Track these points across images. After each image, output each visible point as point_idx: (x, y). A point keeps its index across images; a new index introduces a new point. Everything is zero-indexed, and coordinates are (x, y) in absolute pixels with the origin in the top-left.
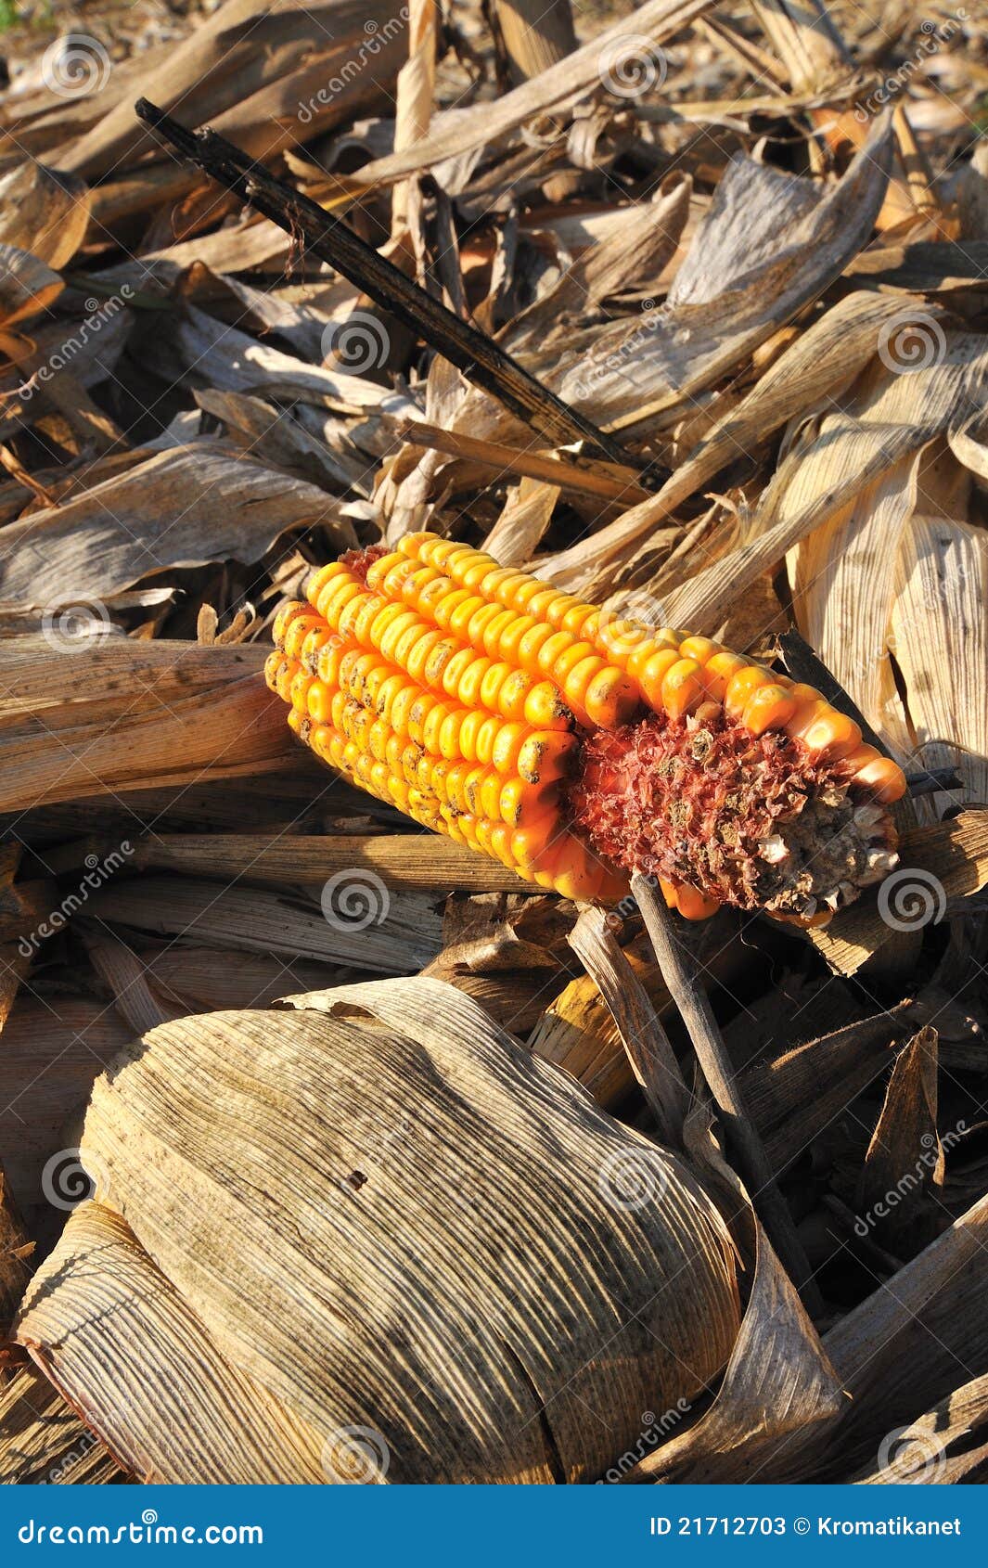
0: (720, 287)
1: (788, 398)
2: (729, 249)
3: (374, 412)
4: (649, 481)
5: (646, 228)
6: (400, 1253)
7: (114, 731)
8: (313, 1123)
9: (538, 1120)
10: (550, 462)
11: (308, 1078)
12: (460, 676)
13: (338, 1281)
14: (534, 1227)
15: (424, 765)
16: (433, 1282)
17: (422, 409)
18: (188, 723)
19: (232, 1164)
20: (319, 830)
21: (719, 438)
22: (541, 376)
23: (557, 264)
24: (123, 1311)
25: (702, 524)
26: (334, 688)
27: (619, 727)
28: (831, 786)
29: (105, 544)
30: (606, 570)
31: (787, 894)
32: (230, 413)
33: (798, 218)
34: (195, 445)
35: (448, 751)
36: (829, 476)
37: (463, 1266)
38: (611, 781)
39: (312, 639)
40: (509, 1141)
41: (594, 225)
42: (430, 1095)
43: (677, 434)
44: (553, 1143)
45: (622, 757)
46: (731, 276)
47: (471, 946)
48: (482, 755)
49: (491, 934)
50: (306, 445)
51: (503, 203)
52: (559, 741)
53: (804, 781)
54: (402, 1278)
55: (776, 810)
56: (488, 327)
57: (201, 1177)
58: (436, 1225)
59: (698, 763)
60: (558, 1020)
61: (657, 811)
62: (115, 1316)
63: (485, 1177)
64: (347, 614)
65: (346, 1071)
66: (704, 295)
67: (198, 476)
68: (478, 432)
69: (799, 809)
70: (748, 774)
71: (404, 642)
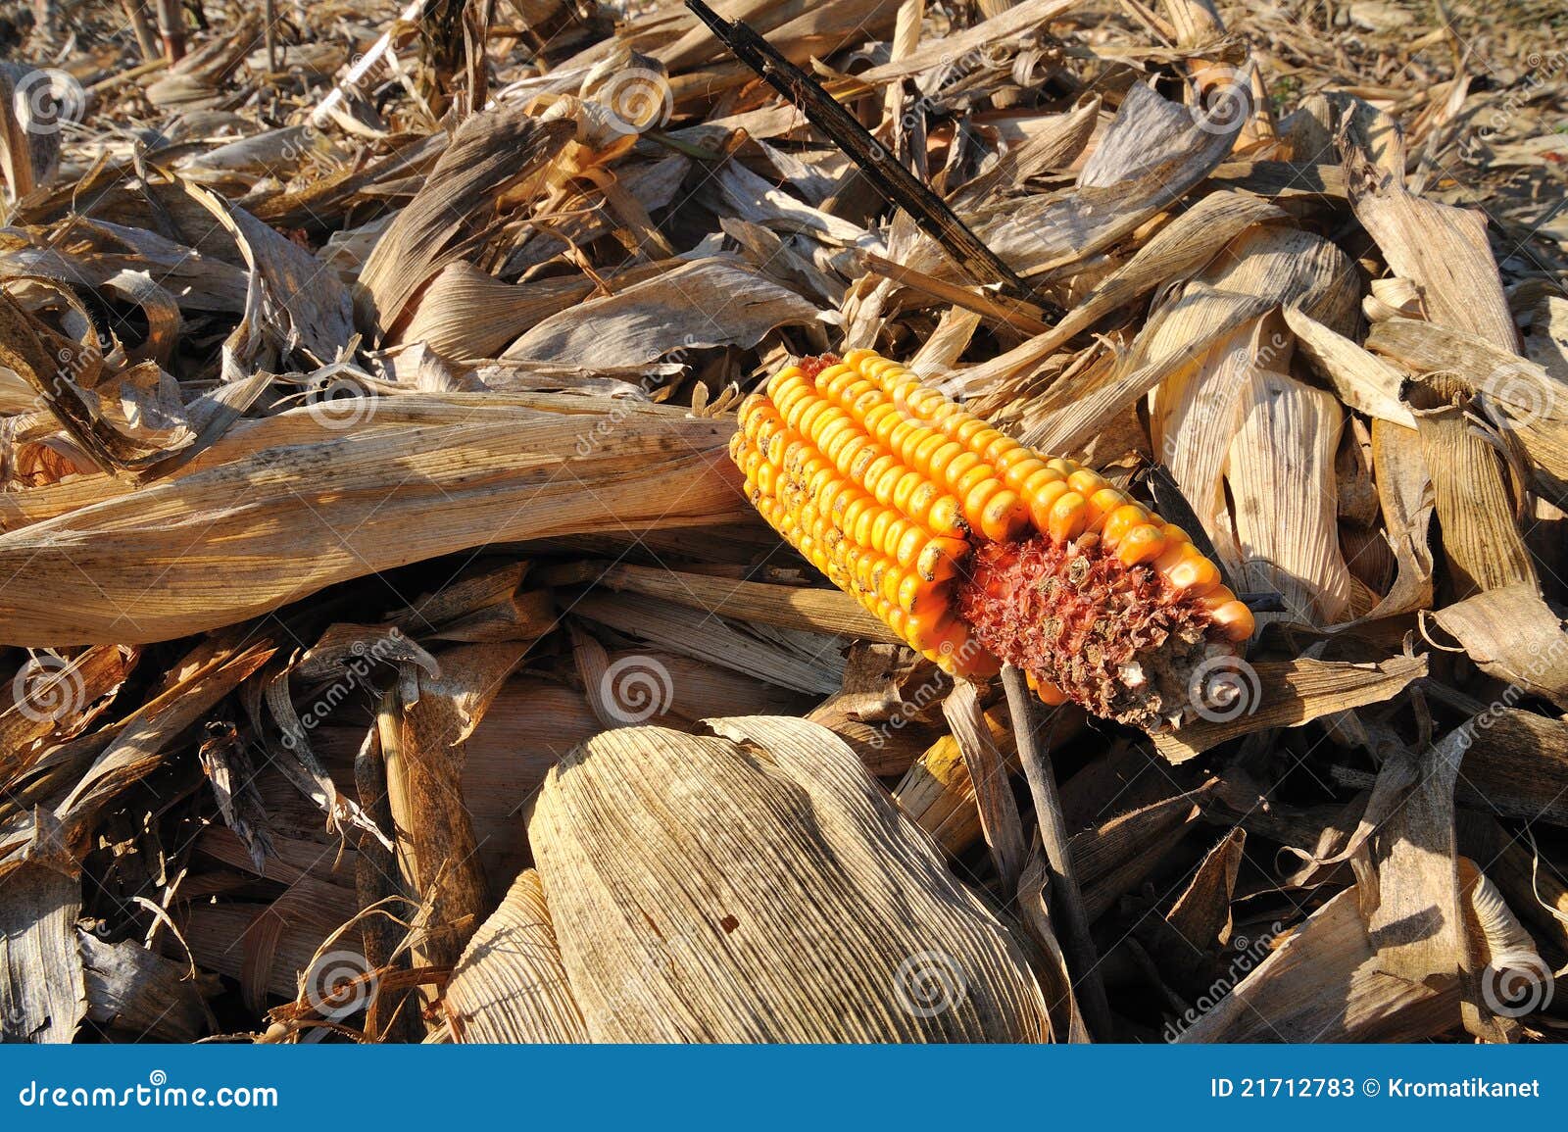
0: (1115, 179)
1: (1163, 266)
2: (1125, 150)
3: (851, 245)
4: (1049, 317)
5: (1065, 130)
6: (757, 1001)
7: (603, 485)
8: (702, 860)
9: (894, 884)
10: (977, 296)
11: (706, 814)
12: (879, 479)
13: (698, 1020)
14: (878, 993)
15: (841, 546)
16: (782, 1033)
17: (885, 246)
18: (664, 482)
19: (631, 886)
20: (758, 578)
21: (1106, 291)
22: (976, 230)
23: (996, 150)
24: (527, 996)
25: (1087, 355)
26: (778, 470)
27: (1008, 542)
28: (1191, 626)
29: (644, 326)
30: (1009, 383)
31: (1137, 712)
32: (745, 237)
33: (1179, 132)
34: (716, 259)
35: (861, 540)
36: (1189, 330)
37: (809, 1020)
38: (994, 587)
39: (767, 427)
40: (867, 903)
41: (1026, 125)
42: (807, 848)
43: (1072, 283)
44: (904, 908)
45: (1006, 568)
46: (1126, 170)
47: (863, 698)
48: (889, 549)
49: (880, 690)
50: (798, 264)
51: (962, 104)
52: (955, 547)
53: (1168, 618)
54: (754, 1026)
55: (1140, 642)
56: (940, 192)
57: (605, 892)
58: (791, 978)
59: (1073, 585)
60: (926, 773)
61: (1032, 620)
62: (520, 1000)
63: (841, 939)
64: (795, 411)
65: (739, 814)
66: (1104, 182)
67: (715, 281)
68: (924, 268)
69: (1160, 643)
70: (1116, 602)
71: (837, 443)
